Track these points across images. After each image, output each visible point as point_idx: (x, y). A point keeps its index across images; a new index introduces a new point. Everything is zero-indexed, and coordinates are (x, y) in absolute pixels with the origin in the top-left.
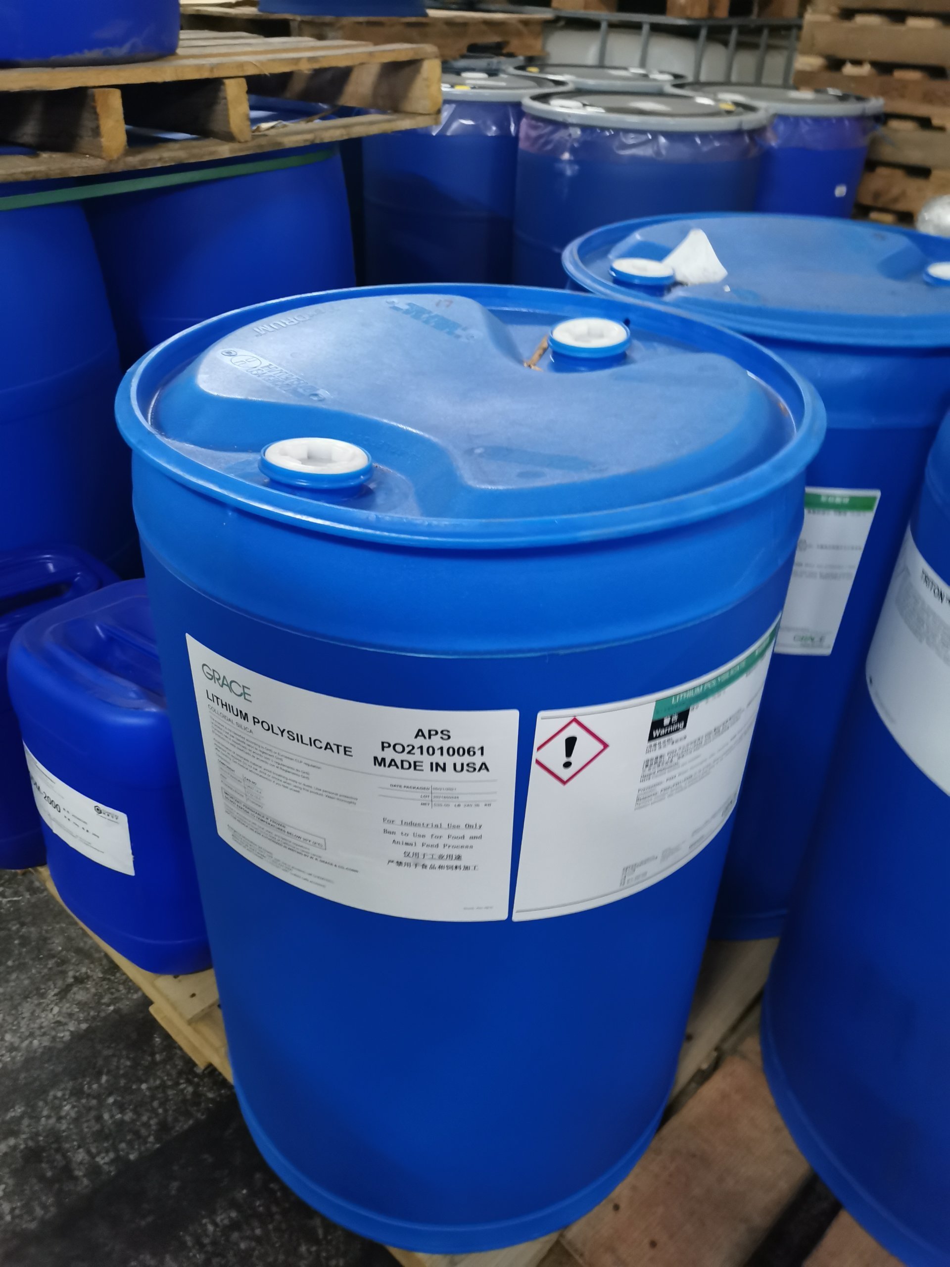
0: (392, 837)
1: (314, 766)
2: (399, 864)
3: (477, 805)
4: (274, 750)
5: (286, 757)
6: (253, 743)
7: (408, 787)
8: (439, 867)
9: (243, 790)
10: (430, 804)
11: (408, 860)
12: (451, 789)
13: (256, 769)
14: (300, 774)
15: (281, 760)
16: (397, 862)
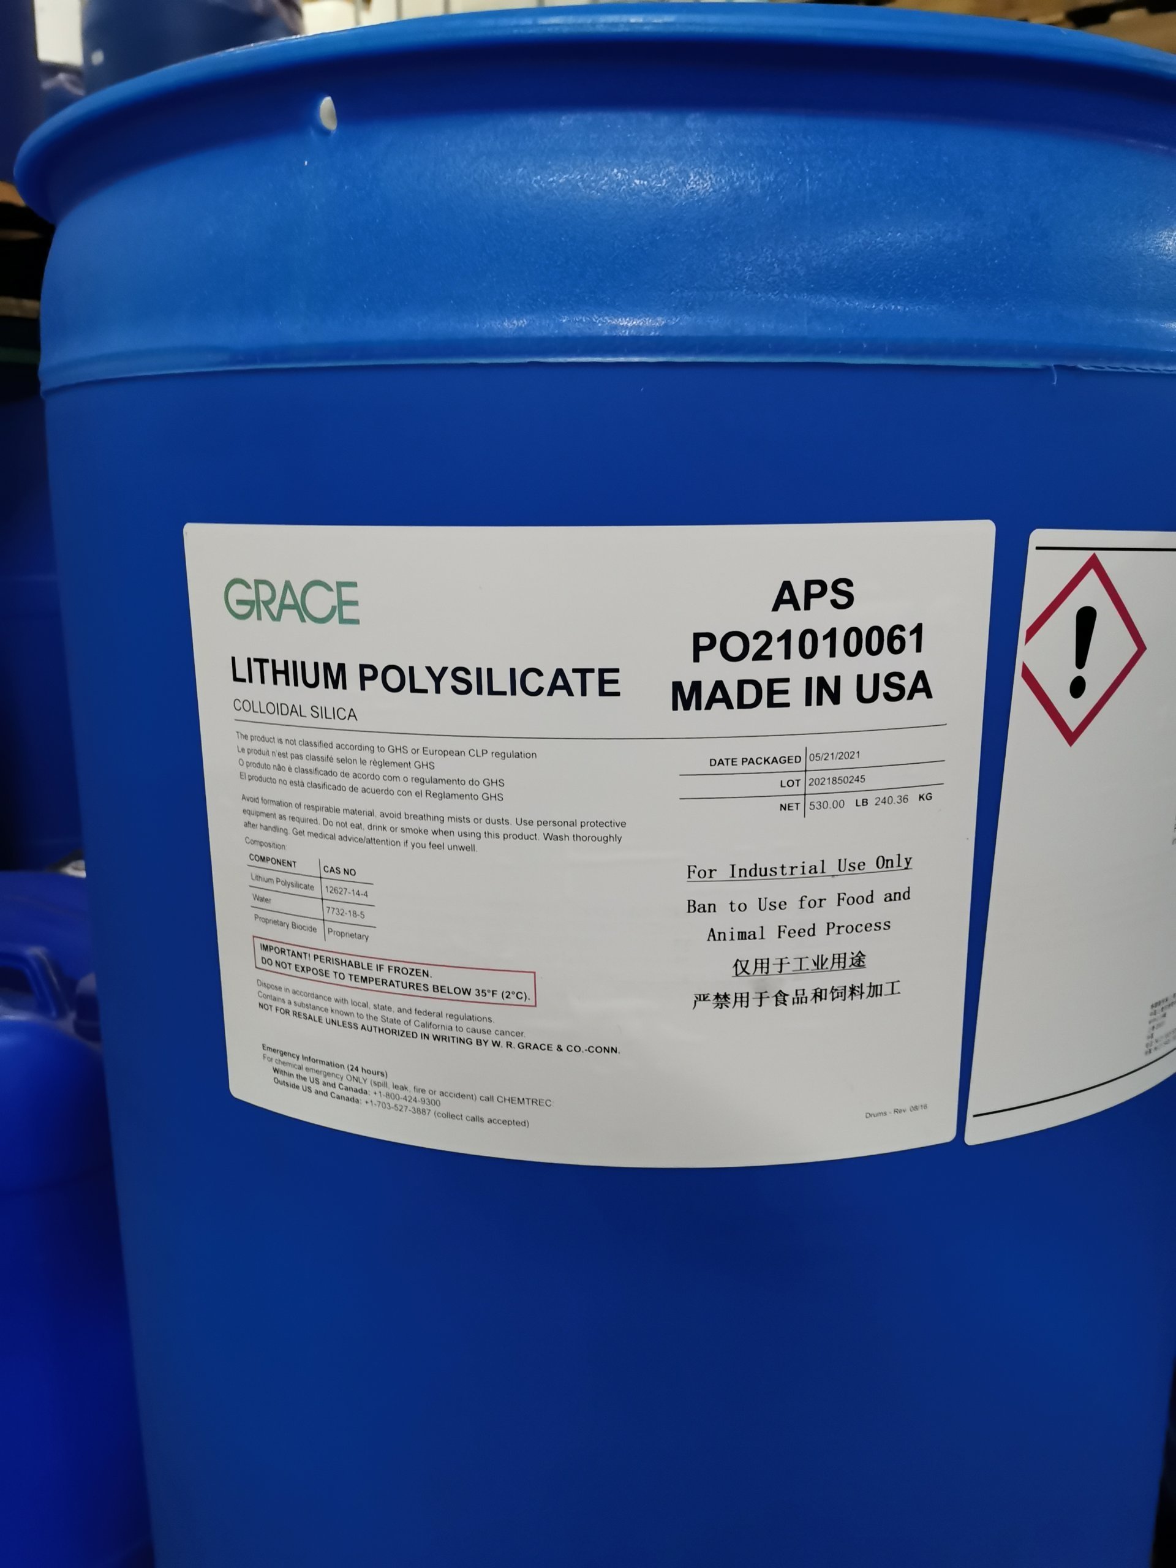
0: (707, 921)
1: (518, 755)
2: (722, 999)
3: (904, 799)
4: (411, 742)
5: (444, 753)
6: (353, 747)
7: (751, 761)
8: (815, 996)
9: (314, 908)
10: (801, 806)
11: (743, 985)
12: (850, 756)
13: (359, 826)
14: (478, 790)
15: (430, 766)
16: (718, 996)
